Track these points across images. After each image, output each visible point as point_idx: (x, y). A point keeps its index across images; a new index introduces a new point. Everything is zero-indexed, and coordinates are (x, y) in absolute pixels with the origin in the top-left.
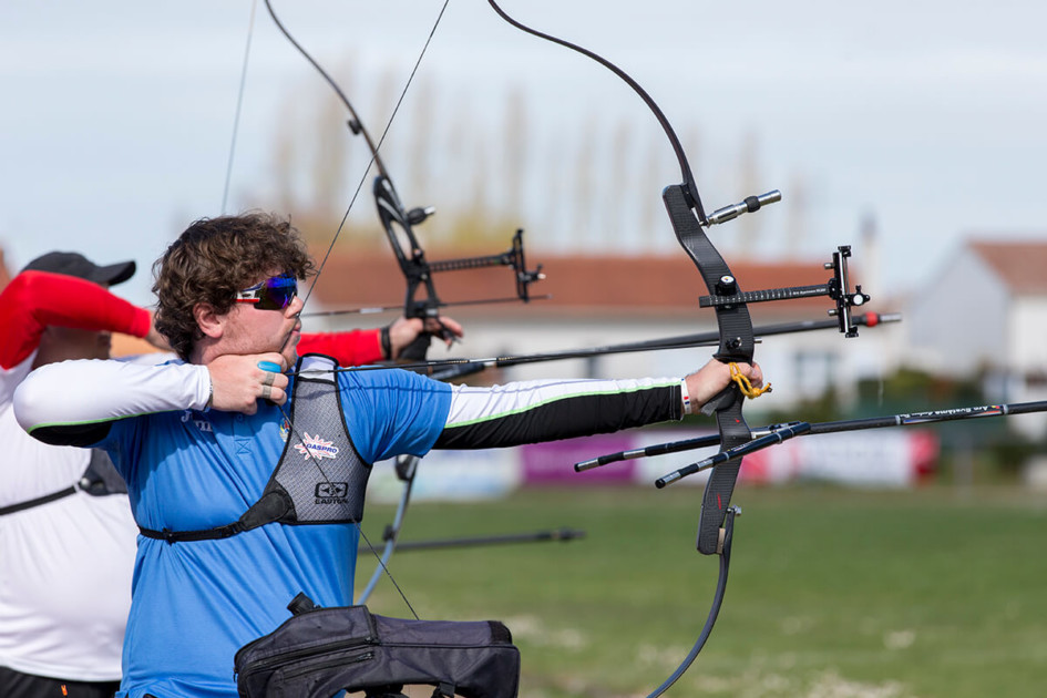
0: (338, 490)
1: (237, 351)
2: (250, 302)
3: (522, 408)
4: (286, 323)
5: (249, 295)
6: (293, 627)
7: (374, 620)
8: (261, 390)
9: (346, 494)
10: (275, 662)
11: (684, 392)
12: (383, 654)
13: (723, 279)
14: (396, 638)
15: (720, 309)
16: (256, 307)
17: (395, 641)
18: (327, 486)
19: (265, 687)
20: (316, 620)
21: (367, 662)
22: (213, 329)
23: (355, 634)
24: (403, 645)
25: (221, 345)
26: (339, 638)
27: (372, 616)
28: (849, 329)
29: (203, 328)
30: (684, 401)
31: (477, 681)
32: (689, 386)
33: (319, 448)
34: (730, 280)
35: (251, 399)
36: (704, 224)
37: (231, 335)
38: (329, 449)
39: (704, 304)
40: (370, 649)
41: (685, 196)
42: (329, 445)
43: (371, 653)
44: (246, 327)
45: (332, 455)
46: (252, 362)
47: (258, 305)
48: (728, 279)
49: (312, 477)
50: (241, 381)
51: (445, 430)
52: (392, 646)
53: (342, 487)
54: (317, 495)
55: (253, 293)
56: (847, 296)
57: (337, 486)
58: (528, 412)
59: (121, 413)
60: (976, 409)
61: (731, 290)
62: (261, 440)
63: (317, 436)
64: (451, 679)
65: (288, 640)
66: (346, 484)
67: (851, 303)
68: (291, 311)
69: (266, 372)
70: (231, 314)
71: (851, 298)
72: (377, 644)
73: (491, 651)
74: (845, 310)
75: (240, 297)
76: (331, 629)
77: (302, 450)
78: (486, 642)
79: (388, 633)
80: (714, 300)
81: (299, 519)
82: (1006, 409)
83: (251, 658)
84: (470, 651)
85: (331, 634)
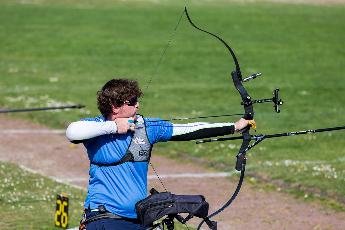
0: (145, 152)
1: (122, 117)
2: (127, 104)
3: (192, 131)
4: (135, 109)
5: (127, 102)
6: (152, 198)
7: (173, 196)
8: (128, 128)
9: (147, 153)
10: (147, 207)
11: (235, 127)
12: (176, 205)
13: (247, 97)
14: (178, 201)
15: (246, 106)
16: (128, 106)
17: (178, 202)
18: (142, 152)
19: (144, 213)
20: (158, 196)
21: (172, 207)
22: (116, 111)
23: (168, 200)
24: (180, 203)
25: (118, 115)
26: (164, 201)
27: (172, 194)
28: (278, 111)
29: (113, 110)
30: (235, 130)
31: (199, 212)
32: (236, 126)
33: (140, 141)
34: (249, 98)
35: (127, 131)
36: (242, 82)
37: (121, 113)
38: (143, 142)
39: (242, 104)
40: (172, 204)
41: (238, 74)
42: (143, 140)
43: (173, 205)
44: (125, 111)
45: (144, 143)
46: (126, 120)
47: (129, 105)
48: (248, 98)
49: (138, 149)
50: (125, 126)
51: (172, 136)
52: (177, 203)
53: (146, 152)
54: (139, 154)
55: (128, 102)
56: (278, 102)
57: (145, 151)
58: (194, 132)
59: (96, 135)
60: (307, 131)
61: (249, 100)
62: (127, 141)
63: (140, 138)
64: (192, 212)
65: (151, 201)
66: (147, 151)
67: (279, 104)
68: (136, 106)
69: (130, 123)
70: (121, 107)
71: (279, 102)
72: (174, 203)
73: (202, 204)
74: (277, 106)
75: (124, 103)
76: (162, 199)
77: (136, 142)
78: (201, 202)
79: (176, 199)
80: (244, 103)
81: (135, 160)
82: (314, 131)
83: (141, 206)
84: (197, 204)
85: (162, 200)
